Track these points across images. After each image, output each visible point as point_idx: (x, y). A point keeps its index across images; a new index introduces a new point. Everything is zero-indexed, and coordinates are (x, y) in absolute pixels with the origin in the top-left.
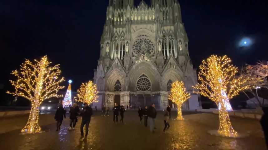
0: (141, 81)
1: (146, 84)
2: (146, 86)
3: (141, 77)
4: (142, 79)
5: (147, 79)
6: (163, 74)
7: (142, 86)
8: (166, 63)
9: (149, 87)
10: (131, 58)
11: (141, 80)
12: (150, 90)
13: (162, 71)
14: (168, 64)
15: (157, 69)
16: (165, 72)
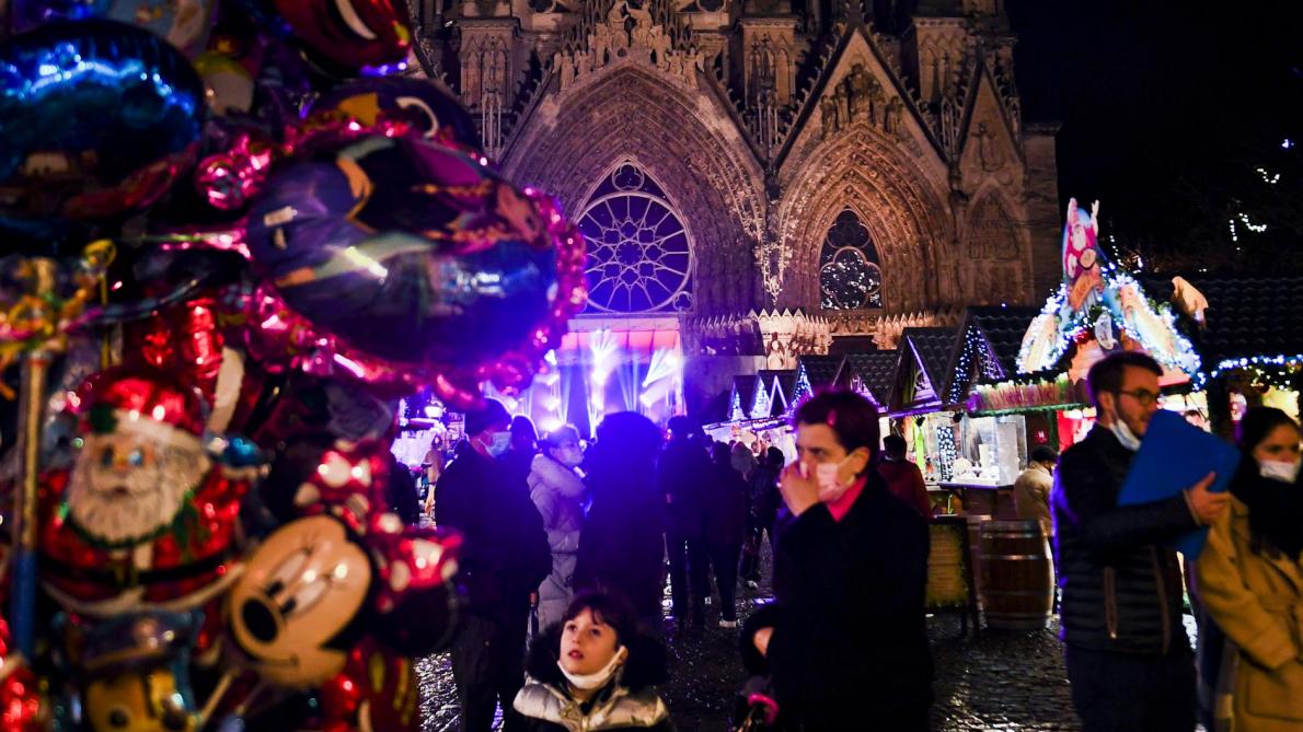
0: (604, 230)
1: (653, 253)
2: (646, 270)
3: (606, 187)
4: (619, 205)
5: (658, 211)
6: (785, 169)
7: (612, 270)
8: (814, 83)
9: (674, 282)
10: (518, 31)
11: (608, 223)
12: (683, 302)
13: (779, 149)
14: (829, 90)
15: (741, 131)
16: (806, 153)
